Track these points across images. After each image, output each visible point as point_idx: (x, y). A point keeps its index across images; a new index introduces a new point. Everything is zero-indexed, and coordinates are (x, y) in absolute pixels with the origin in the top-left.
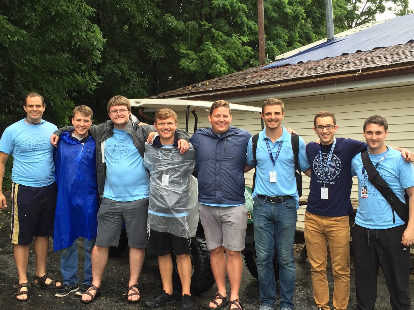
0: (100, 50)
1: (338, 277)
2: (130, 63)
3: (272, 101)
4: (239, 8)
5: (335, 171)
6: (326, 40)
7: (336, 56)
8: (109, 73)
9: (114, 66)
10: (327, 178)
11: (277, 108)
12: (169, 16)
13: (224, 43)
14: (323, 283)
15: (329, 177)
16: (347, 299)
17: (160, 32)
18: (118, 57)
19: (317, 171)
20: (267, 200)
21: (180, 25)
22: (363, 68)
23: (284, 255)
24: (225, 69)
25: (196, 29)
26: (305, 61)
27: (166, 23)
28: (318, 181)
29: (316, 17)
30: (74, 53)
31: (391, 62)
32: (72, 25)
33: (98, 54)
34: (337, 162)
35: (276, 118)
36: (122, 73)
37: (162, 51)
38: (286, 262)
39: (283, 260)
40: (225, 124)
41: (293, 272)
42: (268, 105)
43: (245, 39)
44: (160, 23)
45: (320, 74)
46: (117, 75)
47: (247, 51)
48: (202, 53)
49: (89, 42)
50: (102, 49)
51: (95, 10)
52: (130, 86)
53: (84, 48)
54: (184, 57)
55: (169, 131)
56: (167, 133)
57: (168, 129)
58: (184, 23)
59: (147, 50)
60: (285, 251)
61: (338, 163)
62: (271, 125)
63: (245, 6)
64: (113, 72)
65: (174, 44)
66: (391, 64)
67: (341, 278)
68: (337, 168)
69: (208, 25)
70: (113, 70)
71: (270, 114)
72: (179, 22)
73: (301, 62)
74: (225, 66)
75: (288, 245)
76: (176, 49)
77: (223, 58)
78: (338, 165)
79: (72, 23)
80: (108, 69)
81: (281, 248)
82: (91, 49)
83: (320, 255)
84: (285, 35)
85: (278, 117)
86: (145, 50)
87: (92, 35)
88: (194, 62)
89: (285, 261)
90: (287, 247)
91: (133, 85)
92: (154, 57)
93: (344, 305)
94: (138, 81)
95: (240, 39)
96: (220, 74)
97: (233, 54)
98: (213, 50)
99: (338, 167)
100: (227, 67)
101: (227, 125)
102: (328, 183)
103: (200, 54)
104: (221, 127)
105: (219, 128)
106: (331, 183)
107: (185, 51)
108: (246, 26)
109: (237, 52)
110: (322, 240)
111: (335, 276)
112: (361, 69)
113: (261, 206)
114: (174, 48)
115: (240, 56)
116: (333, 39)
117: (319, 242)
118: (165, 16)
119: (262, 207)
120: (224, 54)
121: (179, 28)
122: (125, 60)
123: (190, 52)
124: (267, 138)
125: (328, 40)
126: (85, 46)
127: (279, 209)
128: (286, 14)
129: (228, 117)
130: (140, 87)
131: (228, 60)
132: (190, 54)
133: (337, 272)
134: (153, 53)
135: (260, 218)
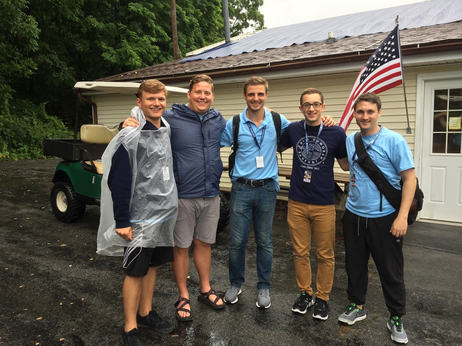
0: (36, 39)
1: (323, 261)
2: (59, 54)
3: (256, 80)
4: (149, 16)
5: (320, 157)
6: (224, 42)
7: (238, 54)
8: (42, 62)
9: (45, 56)
10: (311, 163)
11: (261, 88)
12: (92, 17)
13: (137, 42)
14: (306, 267)
15: (313, 162)
16: (331, 282)
17: (84, 30)
18: (48, 49)
19: (301, 155)
20: (247, 184)
21: (101, 26)
22: (271, 62)
23: (263, 238)
24: (139, 63)
25: (115, 30)
26: (214, 57)
27: (88, 23)
28: (301, 166)
29: (205, 26)
30: (12, 42)
31: (293, 58)
32: (8, 15)
33: (35, 42)
34: (323, 147)
35: (259, 99)
36: (53, 63)
37: (87, 45)
38: (265, 244)
39: (262, 243)
40: (206, 103)
41: (271, 253)
42: (252, 85)
43: (154, 40)
44: (84, 23)
45: (236, 66)
46: (49, 64)
47: (155, 49)
48: (120, 49)
49: (25, 32)
50: (38, 38)
51: (28, 2)
52: (61, 74)
53: (21, 37)
54: (105, 51)
55: (160, 109)
56: (157, 111)
57: (159, 106)
58: (104, 24)
59: (74, 44)
60: (265, 234)
61: (325, 149)
62: (253, 107)
63: (153, 14)
64: (45, 61)
65: (97, 41)
66: (293, 59)
67: (326, 262)
68: (323, 155)
69: (124, 27)
70: (44, 59)
71: (253, 94)
72: (100, 23)
73: (210, 58)
74: (139, 61)
75: (268, 228)
76: (98, 45)
77: (137, 53)
78: (324, 151)
79: (7, 14)
80: (40, 58)
81: (260, 231)
82: (28, 37)
83: (304, 240)
84: (184, 39)
85: (262, 98)
86: (72, 44)
87: (28, 25)
88: (114, 56)
89: (263, 243)
90: (266, 230)
91: (64, 73)
92: (80, 50)
93: (329, 288)
94: (68, 70)
95: (149, 39)
96: (135, 67)
97: (144, 51)
98: (129, 47)
99: (324, 153)
100: (141, 62)
101: (208, 103)
102: (312, 168)
103: (118, 50)
104: (202, 105)
105: (199, 106)
106: (315, 168)
107: (106, 47)
108: (154, 30)
109: (148, 49)
110: (306, 225)
111: (320, 260)
112: (270, 63)
113: (240, 190)
114: (96, 44)
115: (150, 53)
116: (230, 41)
117: (303, 227)
118: (88, 17)
119: (242, 191)
120: (137, 50)
121: (101, 28)
122: (54, 52)
123: (111, 48)
124: (249, 121)
125: (226, 42)
126: (22, 35)
127: (260, 193)
128: (184, 22)
129: (210, 94)
130: (70, 75)
131: (141, 55)
132: (110, 49)
133: (323, 256)
134: (79, 46)
135: (239, 203)
